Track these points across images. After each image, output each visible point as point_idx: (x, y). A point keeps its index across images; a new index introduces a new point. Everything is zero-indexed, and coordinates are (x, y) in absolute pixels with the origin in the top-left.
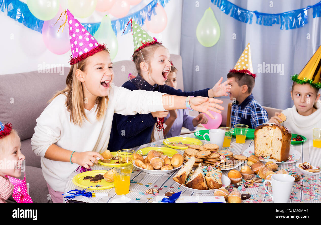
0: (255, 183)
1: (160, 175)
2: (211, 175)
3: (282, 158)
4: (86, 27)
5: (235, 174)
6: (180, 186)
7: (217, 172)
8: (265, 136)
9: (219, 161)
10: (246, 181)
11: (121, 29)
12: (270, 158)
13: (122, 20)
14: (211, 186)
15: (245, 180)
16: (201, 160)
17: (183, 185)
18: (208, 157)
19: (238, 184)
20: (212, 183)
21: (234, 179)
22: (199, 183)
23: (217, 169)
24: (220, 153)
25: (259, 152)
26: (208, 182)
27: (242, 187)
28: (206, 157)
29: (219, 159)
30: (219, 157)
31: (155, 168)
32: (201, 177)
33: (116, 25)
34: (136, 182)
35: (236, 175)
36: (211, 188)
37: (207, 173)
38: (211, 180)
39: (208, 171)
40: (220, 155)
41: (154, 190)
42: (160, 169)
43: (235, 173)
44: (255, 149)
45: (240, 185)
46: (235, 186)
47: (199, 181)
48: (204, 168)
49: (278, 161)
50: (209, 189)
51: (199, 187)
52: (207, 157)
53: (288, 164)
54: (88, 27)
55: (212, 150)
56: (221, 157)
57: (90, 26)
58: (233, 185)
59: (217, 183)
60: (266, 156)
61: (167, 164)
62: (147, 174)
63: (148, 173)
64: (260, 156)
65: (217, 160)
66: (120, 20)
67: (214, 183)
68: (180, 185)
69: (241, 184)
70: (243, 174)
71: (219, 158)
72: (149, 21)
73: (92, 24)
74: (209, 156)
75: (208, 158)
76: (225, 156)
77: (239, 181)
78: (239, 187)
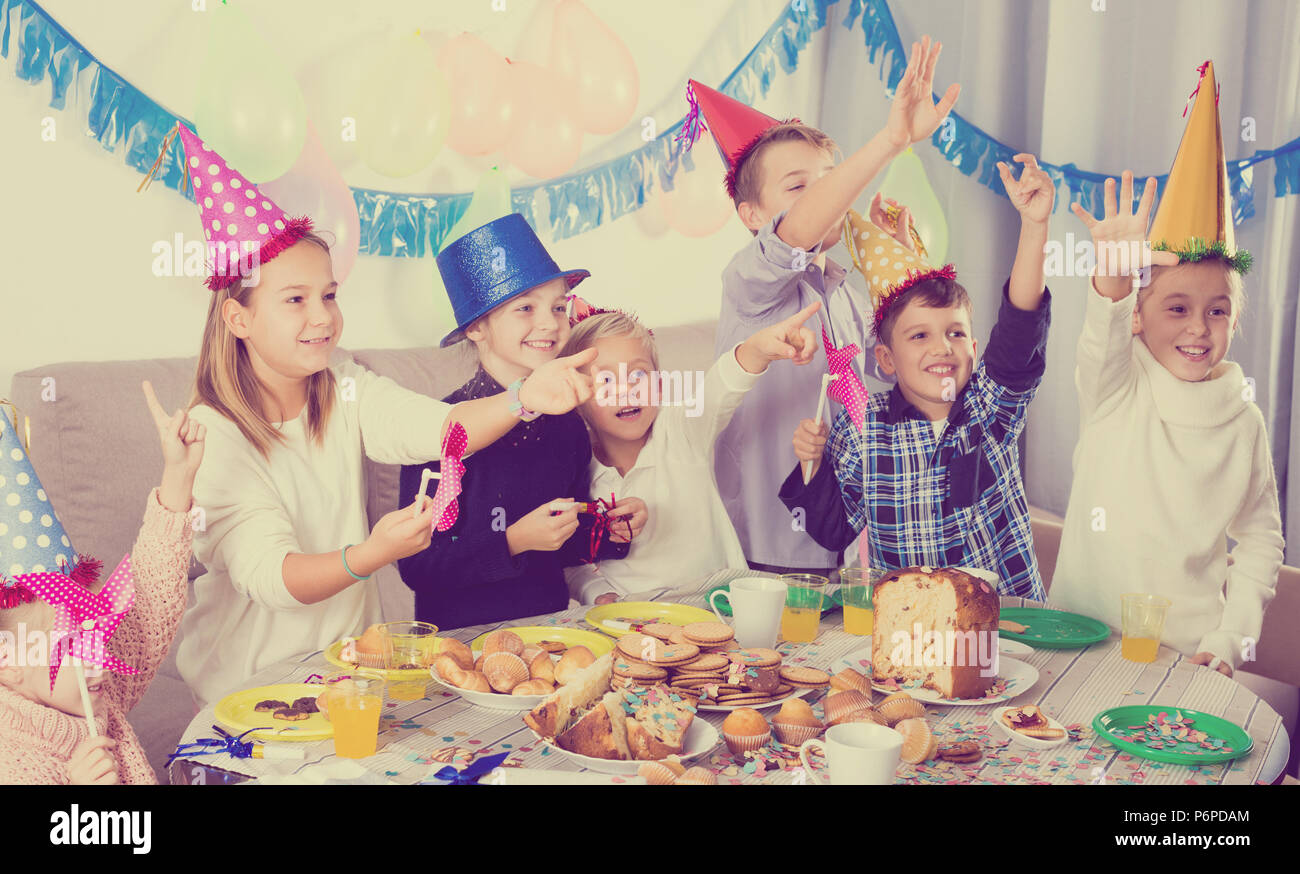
0: (814, 757)
1: (510, 710)
2: (649, 717)
3: (956, 686)
4: (418, 208)
5: (746, 721)
6: (539, 741)
7: (679, 709)
8: (908, 608)
9: (721, 679)
10: (785, 750)
11: (553, 218)
12: (923, 687)
13: (557, 187)
14: (641, 752)
15: (785, 746)
16: (663, 673)
17: (548, 742)
18: (684, 663)
19: (747, 754)
20: (641, 741)
21: (736, 738)
22: (594, 737)
23: (683, 699)
24: (730, 656)
25: (885, 663)
26: (631, 735)
27: (758, 764)
28: (676, 664)
29: (721, 673)
30: (725, 669)
31: (496, 688)
32: (601, 717)
33: (534, 203)
34: (419, 727)
35: (747, 724)
36: (641, 759)
37: (640, 711)
38: (641, 731)
39: (646, 703)
40: (730, 662)
41: (458, 751)
42: (509, 692)
43: (746, 717)
44: (874, 653)
45: (752, 759)
46: (736, 762)
47: (595, 730)
48: (634, 693)
49: (944, 697)
50: (634, 759)
51: (597, 750)
52: (680, 663)
53: (976, 706)
54: (423, 209)
55: (706, 642)
56: (733, 668)
57: (430, 204)
58: (732, 758)
59: (661, 741)
60: (913, 680)
61: (540, 676)
62: (468, 705)
63: (473, 704)
64: (889, 675)
65: (714, 674)
66: (548, 187)
67: (648, 741)
68: (540, 738)
69: (755, 757)
70: (779, 725)
71: (722, 670)
72: (666, 191)
73: (439, 198)
74: (687, 662)
75: (688, 667)
76: (746, 666)
77: (756, 747)
78: (748, 764)
